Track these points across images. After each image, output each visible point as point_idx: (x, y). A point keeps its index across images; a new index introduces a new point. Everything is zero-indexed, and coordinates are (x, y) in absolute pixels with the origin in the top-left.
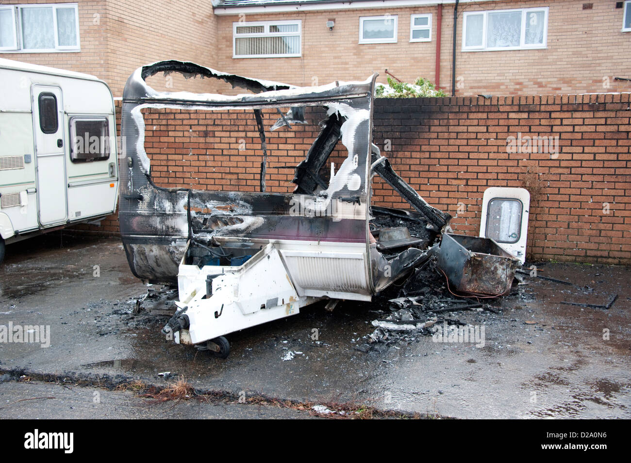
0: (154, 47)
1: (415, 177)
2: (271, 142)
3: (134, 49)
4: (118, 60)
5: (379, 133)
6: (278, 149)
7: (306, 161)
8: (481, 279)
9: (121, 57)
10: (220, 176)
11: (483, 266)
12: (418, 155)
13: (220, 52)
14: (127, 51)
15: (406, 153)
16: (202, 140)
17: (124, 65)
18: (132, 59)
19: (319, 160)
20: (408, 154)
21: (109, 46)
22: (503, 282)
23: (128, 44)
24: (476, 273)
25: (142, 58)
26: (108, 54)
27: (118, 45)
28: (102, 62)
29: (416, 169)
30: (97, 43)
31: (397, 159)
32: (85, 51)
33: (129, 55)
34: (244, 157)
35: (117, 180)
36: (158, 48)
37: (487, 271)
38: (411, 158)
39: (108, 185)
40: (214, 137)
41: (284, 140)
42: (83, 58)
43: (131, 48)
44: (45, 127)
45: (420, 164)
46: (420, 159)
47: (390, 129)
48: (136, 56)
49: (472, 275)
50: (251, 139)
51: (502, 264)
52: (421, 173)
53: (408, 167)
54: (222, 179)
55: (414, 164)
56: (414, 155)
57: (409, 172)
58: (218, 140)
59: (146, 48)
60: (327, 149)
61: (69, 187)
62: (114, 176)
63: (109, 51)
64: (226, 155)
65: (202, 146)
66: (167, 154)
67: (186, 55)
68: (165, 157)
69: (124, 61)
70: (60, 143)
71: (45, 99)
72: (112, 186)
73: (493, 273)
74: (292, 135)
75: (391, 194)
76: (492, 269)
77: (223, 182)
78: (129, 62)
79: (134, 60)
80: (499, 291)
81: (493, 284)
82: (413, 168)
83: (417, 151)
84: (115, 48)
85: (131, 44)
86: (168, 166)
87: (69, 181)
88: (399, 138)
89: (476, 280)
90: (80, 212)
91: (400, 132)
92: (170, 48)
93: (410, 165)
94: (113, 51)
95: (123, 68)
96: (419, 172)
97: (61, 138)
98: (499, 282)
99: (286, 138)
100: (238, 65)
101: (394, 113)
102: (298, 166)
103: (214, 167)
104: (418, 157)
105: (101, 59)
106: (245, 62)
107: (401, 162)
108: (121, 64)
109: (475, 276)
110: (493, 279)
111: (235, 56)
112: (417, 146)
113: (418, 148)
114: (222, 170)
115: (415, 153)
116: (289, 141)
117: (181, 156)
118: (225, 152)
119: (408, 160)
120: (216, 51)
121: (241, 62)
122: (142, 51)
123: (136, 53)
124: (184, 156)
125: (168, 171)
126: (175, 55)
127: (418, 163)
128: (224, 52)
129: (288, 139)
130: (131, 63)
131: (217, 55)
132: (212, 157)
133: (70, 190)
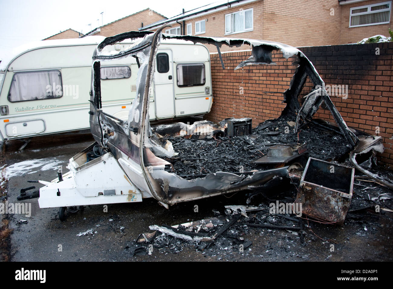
0: (295, 25)
1: (363, 105)
2: (279, 76)
3: (281, 27)
4: (270, 33)
5: (340, 71)
6: (282, 81)
7: (290, 89)
8: (314, 205)
9: (272, 31)
10: (254, 96)
11: (315, 195)
12: (366, 88)
13: (342, 25)
14: (276, 28)
15: (358, 86)
16: (247, 75)
17: (274, 35)
18: (279, 32)
19: (298, 89)
20: (359, 87)
21: (264, 27)
22: (336, 212)
23: (277, 25)
24: (310, 199)
25: (286, 31)
26: (264, 31)
27: (270, 26)
28: (261, 35)
29: (365, 99)
30: (259, 26)
31: (352, 90)
32: (255, 30)
33: (277, 30)
34: (265, 85)
35: (211, 96)
36: (297, 25)
37: (321, 200)
38: (362, 90)
39: (205, 98)
40: (253, 73)
41: (285, 75)
42: (254, 34)
43: (279, 27)
44: (160, 70)
45: (368, 95)
46: (368, 91)
47: (348, 68)
48: (282, 30)
49: (306, 200)
50: (269, 74)
51: (335, 197)
52: (368, 102)
53: (359, 96)
54: (255, 97)
55: (363, 95)
56: (364, 87)
57: (360, 100)
58: (254, 75)
59: (289, 26)
60: (302, 81)
61: (176, 99)
62: (208, 94)
63: (265, 29)
64: (257, 84)
65: (247, 78)
66: (233, 82)
67: (317, 28)
68: (232, 84)
69: (274, 33)
70: (170, 78)
71: (160, 56)
72: (207, 99)
73: (327, 203)
74: (289, 71)
75: (346, 116)
76: (325, 199)
77: (256, 99)
78: (277, 34)
79: (281, 32)
80: (333, 219)
81: (327, 212)
82: (362, 97)
83: (366, 85)
84: (268, 27)
85: (279, 25)
86: (233, 89)
87: (176, 96)
88: (354, 75)
89: (310, 205)
90: (184, 112)
91: (355, 70)
92: (306, 25)
93: (360, 95)
94: (267, 29)
95: (273, 37)
96: (367, 100)
97: (171, 75)
98: (333, 212)
99: (287, 73)
100: (351, 31)
101: (351, 55)
102: (284, 92)
103: (252, 90)
104: (366, 89)
105: (261, 33)
106: (355, 29)
107: (354, 93)
108: (272, 35)
109: (308, 202)
110: (327, 208)
111: (350, 27)
112: (366, 81)
113: (367, 83)
114: (255, 92)
115: (364, 86)
116: (288, 75)
117: (238, 84)
118: (257, 82)
119: (359, 91)
120: (340, 25)
121: (353, 30)
122: (286, 27)
123: (282, 29)
124: (240, 84)
125: (233, 92)
126: (309, 28)
127: (367, 94)
128: (344, 24)
129: (288, 74)
130: (278, 34)
131: (340, 26)
132: (251, 84)
133: (176, 101)
